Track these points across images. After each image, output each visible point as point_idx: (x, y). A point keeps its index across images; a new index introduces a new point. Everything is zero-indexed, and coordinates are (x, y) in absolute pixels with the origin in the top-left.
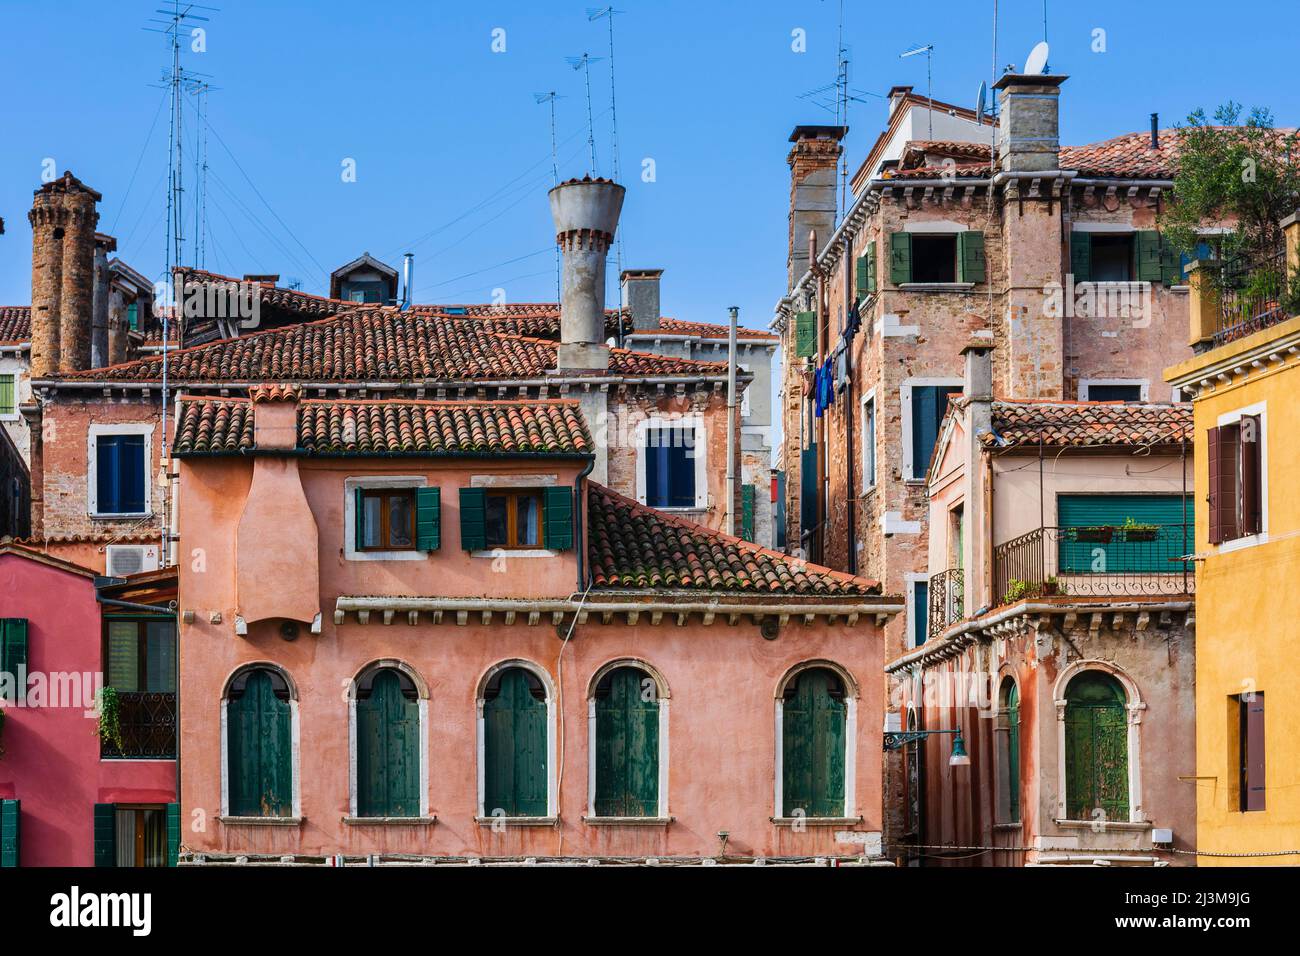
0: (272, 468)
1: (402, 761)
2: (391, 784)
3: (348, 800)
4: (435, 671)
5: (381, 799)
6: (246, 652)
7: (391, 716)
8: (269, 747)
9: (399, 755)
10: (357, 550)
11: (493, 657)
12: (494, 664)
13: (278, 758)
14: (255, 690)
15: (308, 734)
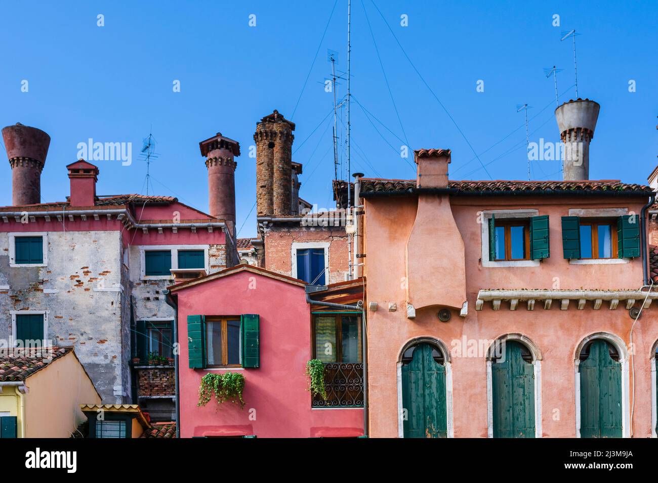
0: (432, 202)
1: (523, 403)
2: (515, 418)
3: (487, 429)
4: (546, 341)
5: (508, 429)
6: (413, 330)
7: (515, 373)
8: (430, 394)
9: (521, 399)
10: (490, 260)
11: (585, 331)
12: (586, 335)
13: (437, 402)
14: (420, 356)
15: (459, 385)
